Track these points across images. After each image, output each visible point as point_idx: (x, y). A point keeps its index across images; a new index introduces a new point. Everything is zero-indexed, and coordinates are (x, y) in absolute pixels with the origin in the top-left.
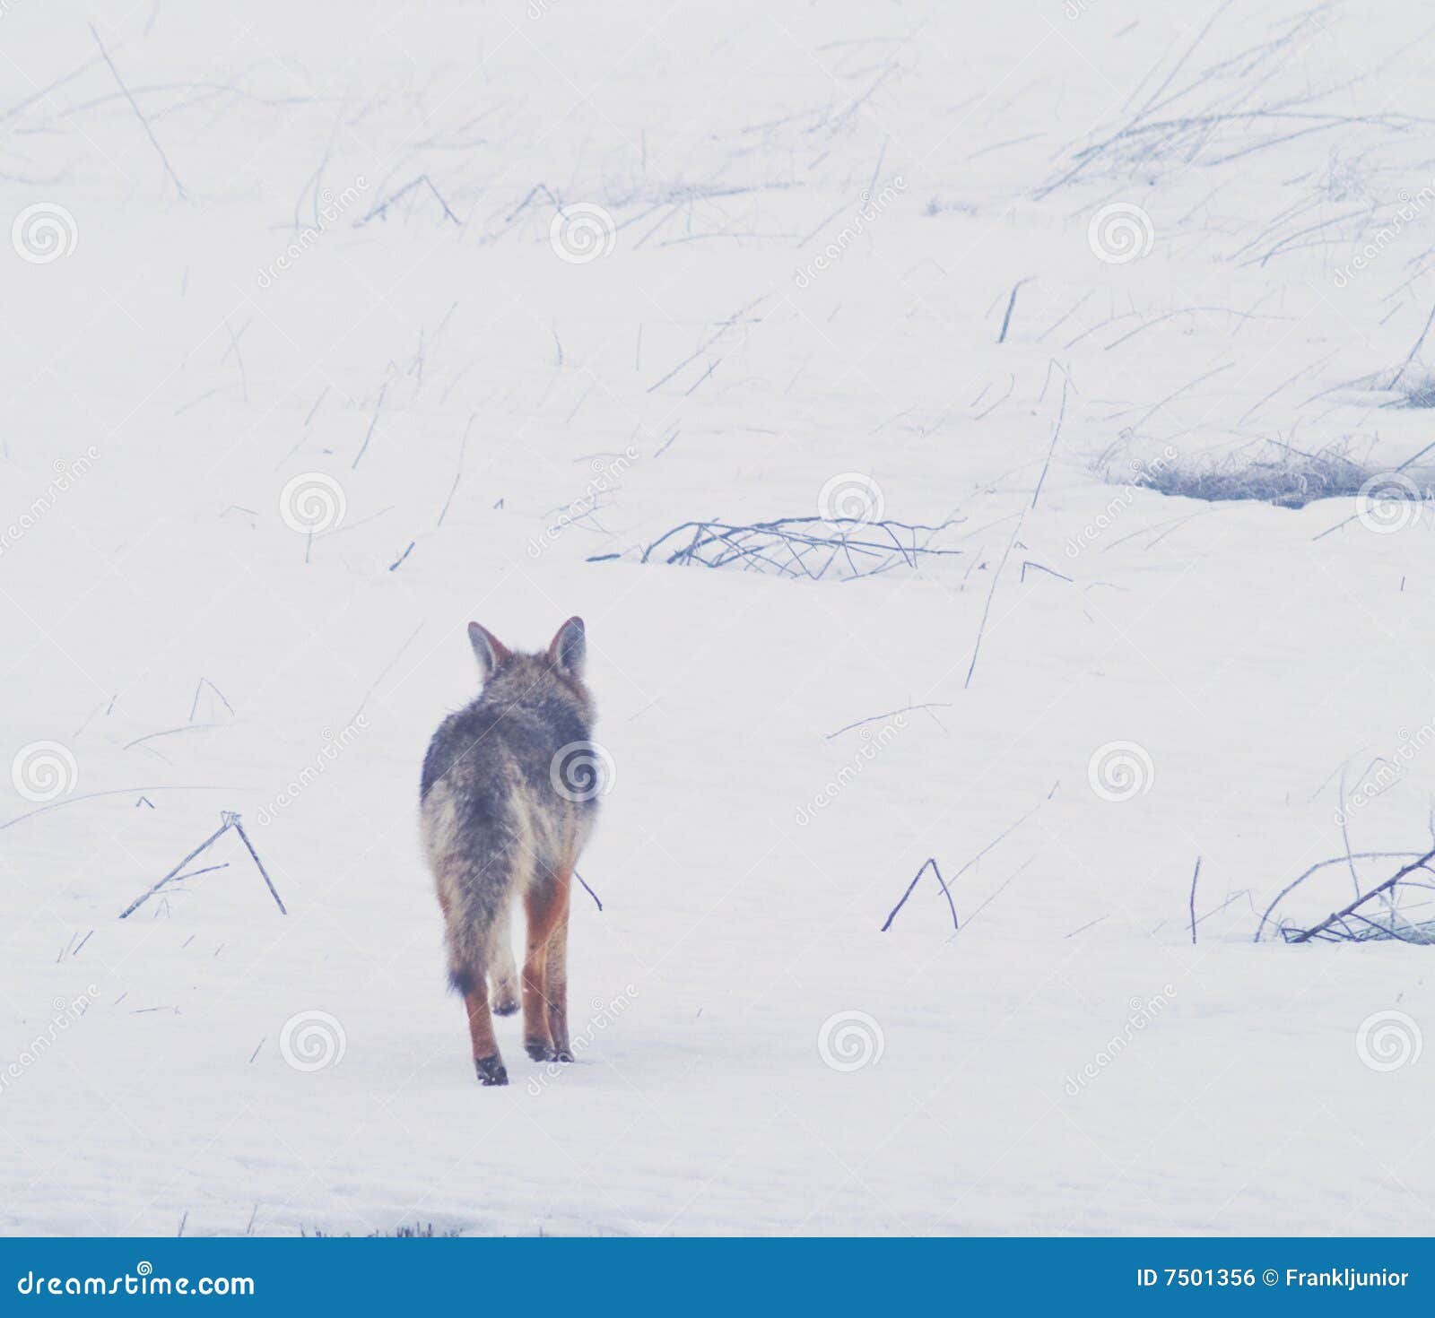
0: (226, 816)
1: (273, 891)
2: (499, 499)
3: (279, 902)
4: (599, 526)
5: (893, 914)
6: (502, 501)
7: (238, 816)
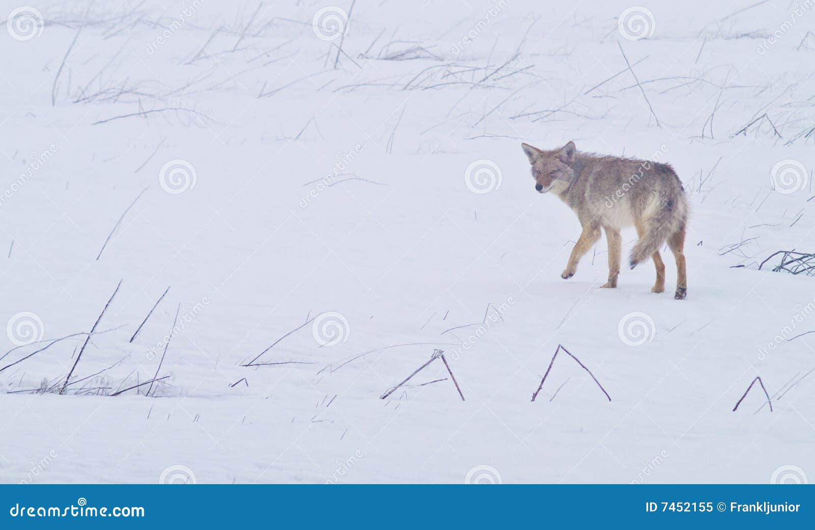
0: (436, 351)
1: (458, 389)
2: (700, 241)
3: (461, 395)
4: (743, 254)
5: (738, 403)
6: (701, 242)
7: (442, 352)
